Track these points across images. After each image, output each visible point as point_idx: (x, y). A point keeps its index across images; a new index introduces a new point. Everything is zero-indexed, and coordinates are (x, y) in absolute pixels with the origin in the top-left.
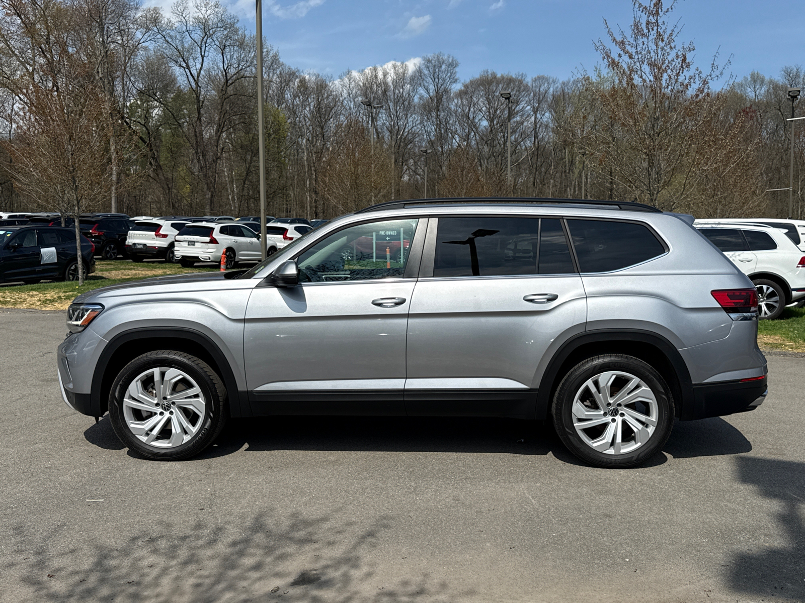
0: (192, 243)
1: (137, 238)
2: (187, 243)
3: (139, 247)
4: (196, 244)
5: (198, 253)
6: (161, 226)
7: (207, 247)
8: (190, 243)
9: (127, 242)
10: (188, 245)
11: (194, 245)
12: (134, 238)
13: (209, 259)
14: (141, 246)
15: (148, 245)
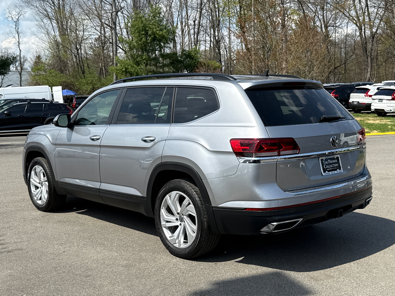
0: (381, 100)
1: (355, 98)
2: (378, 100)
3: (355, 103)
4: (383, 101)
5: (384, 107)
6: (370, 90)
7: (390, 102)
8: (380, 101)
9: (349, 100)
10: (379, 101)
11: (382, 102)
12: (353, 98)
13: (391, 111)
14: (356, 103)
15: (360, 102)
